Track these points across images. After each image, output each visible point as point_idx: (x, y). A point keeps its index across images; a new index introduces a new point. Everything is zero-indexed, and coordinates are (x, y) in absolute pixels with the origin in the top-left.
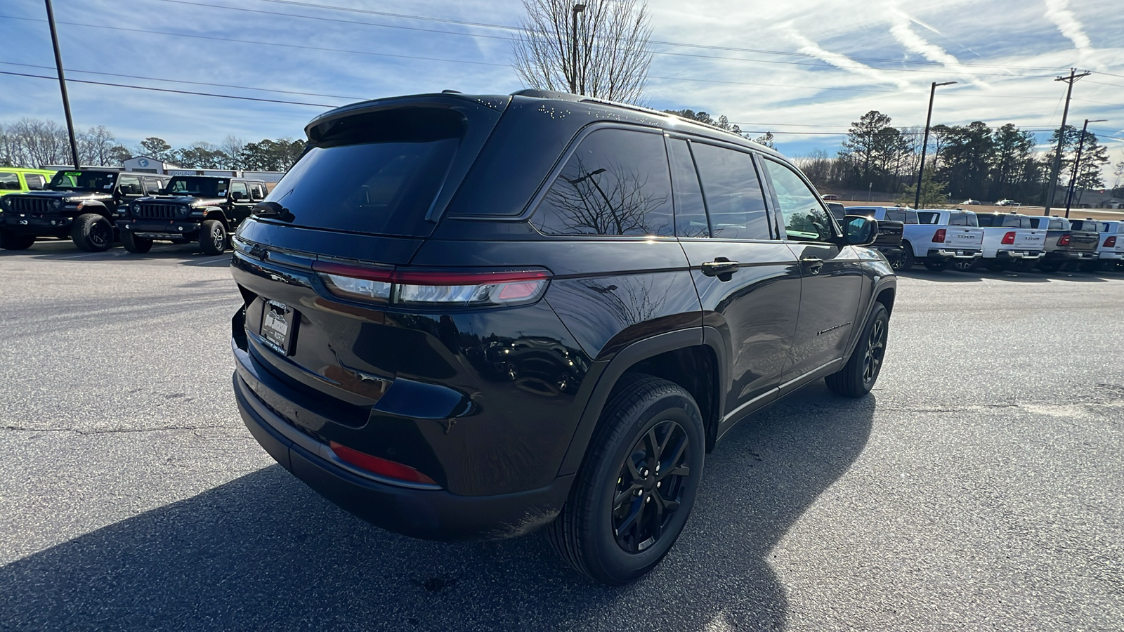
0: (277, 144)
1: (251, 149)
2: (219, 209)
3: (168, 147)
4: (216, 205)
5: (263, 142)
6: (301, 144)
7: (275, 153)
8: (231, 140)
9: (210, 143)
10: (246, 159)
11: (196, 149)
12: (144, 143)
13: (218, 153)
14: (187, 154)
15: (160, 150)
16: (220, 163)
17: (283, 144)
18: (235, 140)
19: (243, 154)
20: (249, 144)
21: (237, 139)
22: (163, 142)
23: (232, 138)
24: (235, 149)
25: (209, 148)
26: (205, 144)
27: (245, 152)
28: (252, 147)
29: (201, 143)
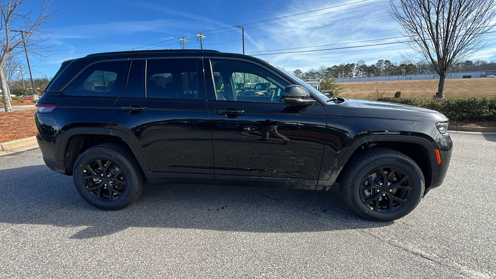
0: (339, 67)
1: (328, 70)
2: (263, 94)
3: (301, 72)
4: (262, 93)
5: (333, 67)
6: (349, 65)
7: (337, 70)
8: (322, 67)
9: (315, 69)
10: (326, 74)
11: (310, 72)
12: (294, 72)
13: (317, 73)
14: (307, 74)
15: (299, 74)
16: (317, 77)
17: (341, 66)
18: (323, 67)
19: (325, 72)
20: (328, 68)
21: (324, 66)
22: (300, 71)
23: (322, 66)
24: (323, 71)
25: (314, 71)
26: (313, 70)
27: (326, 71)
28: (329, 69)
29: (312, 70)
